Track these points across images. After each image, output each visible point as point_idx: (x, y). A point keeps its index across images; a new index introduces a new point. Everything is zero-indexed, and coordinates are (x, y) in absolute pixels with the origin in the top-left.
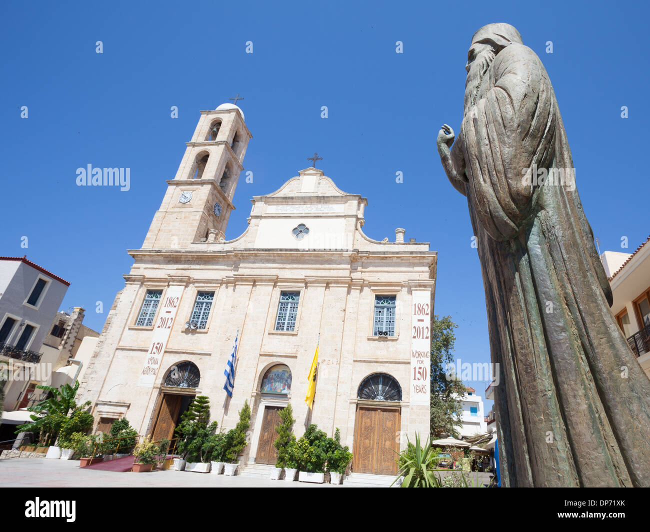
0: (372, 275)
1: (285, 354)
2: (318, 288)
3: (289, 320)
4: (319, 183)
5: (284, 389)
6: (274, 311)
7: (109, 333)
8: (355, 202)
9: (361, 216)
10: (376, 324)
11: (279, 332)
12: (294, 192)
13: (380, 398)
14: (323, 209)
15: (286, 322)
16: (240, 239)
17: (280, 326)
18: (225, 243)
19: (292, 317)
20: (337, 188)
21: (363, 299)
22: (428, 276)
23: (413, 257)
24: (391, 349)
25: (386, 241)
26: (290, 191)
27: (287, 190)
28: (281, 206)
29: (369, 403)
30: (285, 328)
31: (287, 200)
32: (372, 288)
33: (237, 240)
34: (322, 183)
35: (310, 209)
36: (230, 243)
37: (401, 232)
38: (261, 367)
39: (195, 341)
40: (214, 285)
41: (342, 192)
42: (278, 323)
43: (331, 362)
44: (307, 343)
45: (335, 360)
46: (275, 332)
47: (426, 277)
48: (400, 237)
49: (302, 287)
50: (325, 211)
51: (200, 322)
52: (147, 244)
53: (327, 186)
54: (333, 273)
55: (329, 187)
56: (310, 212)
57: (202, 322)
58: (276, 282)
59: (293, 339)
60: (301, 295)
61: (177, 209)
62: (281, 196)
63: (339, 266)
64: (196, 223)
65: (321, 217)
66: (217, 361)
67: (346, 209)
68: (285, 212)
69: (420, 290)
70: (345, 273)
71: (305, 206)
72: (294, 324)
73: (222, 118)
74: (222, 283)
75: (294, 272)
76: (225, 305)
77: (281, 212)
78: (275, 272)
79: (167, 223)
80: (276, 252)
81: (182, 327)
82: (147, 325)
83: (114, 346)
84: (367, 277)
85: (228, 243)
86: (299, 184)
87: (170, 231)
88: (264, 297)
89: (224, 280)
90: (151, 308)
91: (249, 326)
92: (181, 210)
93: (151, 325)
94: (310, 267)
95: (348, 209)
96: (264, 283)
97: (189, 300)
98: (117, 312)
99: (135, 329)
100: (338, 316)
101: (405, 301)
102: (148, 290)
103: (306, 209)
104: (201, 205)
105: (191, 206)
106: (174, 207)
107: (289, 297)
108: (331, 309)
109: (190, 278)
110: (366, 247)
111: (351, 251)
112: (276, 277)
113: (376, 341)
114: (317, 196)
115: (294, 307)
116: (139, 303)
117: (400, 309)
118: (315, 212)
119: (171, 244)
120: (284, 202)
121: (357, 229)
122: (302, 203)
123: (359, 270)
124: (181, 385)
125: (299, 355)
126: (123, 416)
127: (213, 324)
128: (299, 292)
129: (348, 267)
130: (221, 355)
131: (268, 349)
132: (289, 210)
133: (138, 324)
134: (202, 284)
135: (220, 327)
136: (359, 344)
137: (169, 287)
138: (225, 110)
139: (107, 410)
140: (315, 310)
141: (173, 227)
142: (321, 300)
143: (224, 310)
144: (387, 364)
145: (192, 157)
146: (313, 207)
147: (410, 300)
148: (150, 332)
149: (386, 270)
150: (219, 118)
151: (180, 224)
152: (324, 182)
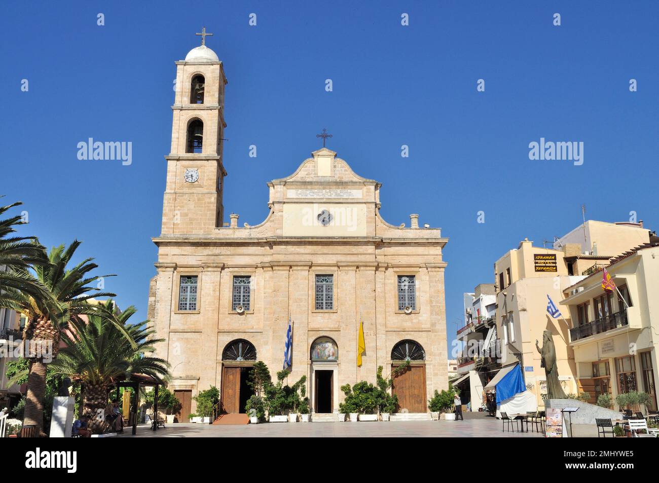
0: (394, 258)
1: (329, 330)
2: (350, 272)
3: (326, 300)
4: (335, 167)
5: (330, 357)
6: (312, 293)
7: (157, 319)
8: (373, 188)
9: (378, 202)
10: (400, 300)
11: (321, 311)
12: (311, 176)
13: (408, 359)
14: (342, 194)
15: (324, 302)
16: (265, 224)
17: (319, 306)
18: (250, 228)
19: (329, 297)
20: (353, 172)
21: (388, 279)
23: (428, 242)
24: (414, 321)
25: (403, 227)
26: (307, 175)
27: (303, 172)
28: (300, 190)
29: (400, 363)
30: (324, 307)
31: (305, 184)
32: (395, 269)
33: (262, 226)
34: (337, 167)
35: (329, 194)
36: (255, 228)
37: (416, 217)
38: (311, 342)
39: (243, 322)
40: (249, 269)
41: (359, 177)
42: (317, 303)
43: (369, 334)
44: (347, 319)
45: (372, 332)
46: (317, 311)
47: (440, 260)
48: (415, 223)
49: (335, 271)
50: (345, 197)
51: (242, 304)
52: (165, 229)
53: (343, 169)
54: (362, 258)
55: (345, 170)
56: (330, 197)
57: (244, 304)
58: (310, 267)
59: (334, 316)
60: (334, 278)
61: (186, 190)
62: (299, 179)
63: (365, 252)
64: (213, 206)
65: (342, 203)
66: (271, 338)
67: (365, 194)
68: (306, 197)
69: (435, 271)
70: (372, 258)
71: (324, 191)
72: (331, 303)
73: (204, 73)
74: (256, 268)
75: (325, 258)
76: (264, 289)
77: (302, 197)
78: (307, 258)
79: (180, 206)
80: (308, 240)
81: (227, 310)
82: (190, 309)
83: (166, 330)
84: (390, 260)
85: (253, 228)
86: (315, 167)
87: (187, 215)
88: (302, 281)
89: (259, 265)
90: (189, 293)
91: (293, 307)
92: (191, 191)
93: (195, 309)
94: (339, 252)
95: (367, 195)
96: (299, 268)
97: (228, 285)
98: (158, 299)
99: (182, 314)
100: (370, 296)
101: (423, 280)
102: (181, 276)
103: (326, 194)
104: (212, 186)
105: (200, 186)
106: (182, 187)
107: (323, 280)
108: (363, 291)
109: (224, 264)
110: (386, 232)
111: (376, 239)
112: (311, 263)
113: (402, 315)
114: (335, 181)
115: (329, 289)
116: (176, 290)
117: (420, 288)
118: (336, 197)
119: (192, 228)
120: (303, 186)
121: (376, 215)
122: (321, 187)
123: (383, 254)
124: (238, 359)
125: (341, 330)
126: (195, 388)
127: (258, 306)
128: (332, 275)
129: (374, 252)
130: (273, 333)
131: (313, 325)
132: (309, 194)
133: (181, 309)
134: (236, 269)
135: (265, 308)
136: (389, 318)
137: (203, 273)
138: (205, 61)
139: (179, 384)
140: (350, 291)
141: (188, 210)
142: (353, 282)
143: (264, 293)
144: (412, 333)
145: (183, 125)
146: (332, 192)
147: (428, 279)
148: (197, 315)
149: (405, 254)
150: (200, 72)
151: (195, 207)
152: (340, 165)
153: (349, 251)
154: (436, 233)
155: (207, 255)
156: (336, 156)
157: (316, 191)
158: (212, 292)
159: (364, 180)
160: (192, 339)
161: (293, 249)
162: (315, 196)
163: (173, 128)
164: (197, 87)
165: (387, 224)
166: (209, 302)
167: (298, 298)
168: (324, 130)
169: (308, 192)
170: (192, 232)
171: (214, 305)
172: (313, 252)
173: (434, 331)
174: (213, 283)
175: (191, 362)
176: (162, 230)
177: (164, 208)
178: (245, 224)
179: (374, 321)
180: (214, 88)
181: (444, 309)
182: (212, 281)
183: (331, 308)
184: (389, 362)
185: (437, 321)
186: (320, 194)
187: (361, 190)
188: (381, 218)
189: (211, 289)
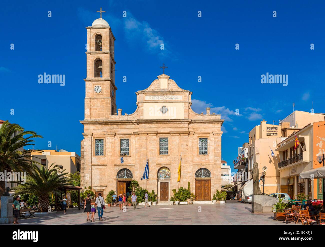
0: (198, 130)
1: (166, 164)
2: (176, 136)
4: (169, 84)
5: (167, 176)
6: (158, 147)
7: (85, 159)
8: (188, 94)
9: (190, 101)
10: (200, 150)
11: (162, 155)
12: (157, 89)
13: (203, 177)
14: (172, 98)
15: (164, 151)
16: (135, 113)
17: (161, 153)
18: (128, 116)
19: (166, 149)
20: (178, 87)
21: (194, 140)
22: (220, 130)
23: (214, 122)
24: (206, 159)
25: (202, 114)
26: (155, 88)
27: (152, 87)
28: (152, 96)
29: (199, 179)
30: (164, 153)
31: (154, 92)
32: (198, 135)
33: (133, 114)
34: (170, 84)
35: (166, 98)
37: (209, 109)
38: (158, 169)
39: (126, 161)
40: (128, 136)
41: (181, 89)
42: (161, 151)
44: (174, 159)
45: (186, 165)
46: (160, 155)
48: (208, 112)
49: (169, 136)
50: (174, 99)
51: (125, 152)
52: (86, 117)
53: (173, 85)
54: (182, 130)
55: (174, 86)
56: (167, 100)
57: (126, 152)
58: (157, 134)
59: (169, 158)
60: (169, 139)
61: (95, 97)
62: (151, 90)
63: (183, 127)
64: (109, 105)
65: (172, 102)
66: (139, 168)
67: (184, 98)
68: (155, 100)
69: (217, 136)
70: (187, 130)
71: (164, 96)
72: (167, 151)
73: (102, 33)
74: (131, 135)
75: (164, 129)
76: (135, 145)
77: (153, 100)
78: (156, 130)
79: (93, 105)
80: (155, 121)
81: (118, 155)
82: (101, 155)
83: (90, 165)
84: (195, 130)
85: (129, 116)
86: (159, 84)
87: (96, 109)
88: (153, 141)
89: (133, 134)
90: (100, 148)
91: (149, 153)
92: (98, 97)
93: (103, 155)
94: (171, 127)
95: (185, 98)
96: (152, 135)
97: (118, 144)
98: (85, 150)
99: (97, 157)
100: (185, 148)
101: (211, 140)
102: (95, 139)
103: (165, 98)
104: (108, 94)
105: (102, 95)
106: (93, 95)
107: (163, 140)
108: (182, 145)
109: (116, 133)
110: (194, 117)
111: (189, 120)
112: (157, 132)
113: (201, 157)
114: (169, 91)
115: (166, 144)
116: (93, 146)
117: (209, 144)
118: (169, 99)
119: (100, 116)
120: (153, 94)
121: (189, 108)
122: (162, 94)
123: (192, 128)
124: (124, 178)
125: (172, 163)
126: (105, 191)
127: (133, 153)
128: (168, 138)
129: (188, 127)
130: (140, 165)
131: (158, 162)
132: (156, 98)
133: (96, 155)
134: (122, 136)
135: (136, 154)
136: (194, 158)
137: (106, 138)
138: (101, 26)
139: (97, 189)
140: (176, 146)
141: (97, 107)
142: (178, 141)
143: (136, 147)
144: (205, 165)
145: (92, 62)
146: (167, 97)
147: (213, 140)
148: (104, 158)
149: (203, 127)
150: (99, 33)
151: (100, 105)
152: (171, 83)
153: (176, 126)
154: (219, 117)
155: (107, 129)
156: (169, 78)
157: (160, 96)
158: (110, 147)
159: (184, 90)
160: (102, 169)
161: (149, 126)
162: (159, 99)
163: (87, 64)
164: (98, 41)
165: (195, 113)
166: (109, 151)
167: (151, 149)
168: (164, 64)
169: (156, 97)
170: (100, 118)
171: (112, 153)
172: (158, 127)
173: (215, 164)
174: (111, 142)
175: (103, 179)
176: (85, 117)
177: (85, 106)
178: (125, 113)
179: (187, 159)
180: (107, 41)
181: (220, 154)
182: (110, 142)
183: (167, 154)
184: (194, 178)
185: (217, 159)
186: (162, 98)
187: (182, 96)
188: (192, 110)
189: (110, 145)
